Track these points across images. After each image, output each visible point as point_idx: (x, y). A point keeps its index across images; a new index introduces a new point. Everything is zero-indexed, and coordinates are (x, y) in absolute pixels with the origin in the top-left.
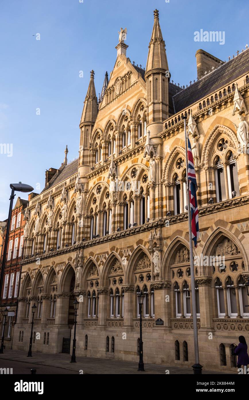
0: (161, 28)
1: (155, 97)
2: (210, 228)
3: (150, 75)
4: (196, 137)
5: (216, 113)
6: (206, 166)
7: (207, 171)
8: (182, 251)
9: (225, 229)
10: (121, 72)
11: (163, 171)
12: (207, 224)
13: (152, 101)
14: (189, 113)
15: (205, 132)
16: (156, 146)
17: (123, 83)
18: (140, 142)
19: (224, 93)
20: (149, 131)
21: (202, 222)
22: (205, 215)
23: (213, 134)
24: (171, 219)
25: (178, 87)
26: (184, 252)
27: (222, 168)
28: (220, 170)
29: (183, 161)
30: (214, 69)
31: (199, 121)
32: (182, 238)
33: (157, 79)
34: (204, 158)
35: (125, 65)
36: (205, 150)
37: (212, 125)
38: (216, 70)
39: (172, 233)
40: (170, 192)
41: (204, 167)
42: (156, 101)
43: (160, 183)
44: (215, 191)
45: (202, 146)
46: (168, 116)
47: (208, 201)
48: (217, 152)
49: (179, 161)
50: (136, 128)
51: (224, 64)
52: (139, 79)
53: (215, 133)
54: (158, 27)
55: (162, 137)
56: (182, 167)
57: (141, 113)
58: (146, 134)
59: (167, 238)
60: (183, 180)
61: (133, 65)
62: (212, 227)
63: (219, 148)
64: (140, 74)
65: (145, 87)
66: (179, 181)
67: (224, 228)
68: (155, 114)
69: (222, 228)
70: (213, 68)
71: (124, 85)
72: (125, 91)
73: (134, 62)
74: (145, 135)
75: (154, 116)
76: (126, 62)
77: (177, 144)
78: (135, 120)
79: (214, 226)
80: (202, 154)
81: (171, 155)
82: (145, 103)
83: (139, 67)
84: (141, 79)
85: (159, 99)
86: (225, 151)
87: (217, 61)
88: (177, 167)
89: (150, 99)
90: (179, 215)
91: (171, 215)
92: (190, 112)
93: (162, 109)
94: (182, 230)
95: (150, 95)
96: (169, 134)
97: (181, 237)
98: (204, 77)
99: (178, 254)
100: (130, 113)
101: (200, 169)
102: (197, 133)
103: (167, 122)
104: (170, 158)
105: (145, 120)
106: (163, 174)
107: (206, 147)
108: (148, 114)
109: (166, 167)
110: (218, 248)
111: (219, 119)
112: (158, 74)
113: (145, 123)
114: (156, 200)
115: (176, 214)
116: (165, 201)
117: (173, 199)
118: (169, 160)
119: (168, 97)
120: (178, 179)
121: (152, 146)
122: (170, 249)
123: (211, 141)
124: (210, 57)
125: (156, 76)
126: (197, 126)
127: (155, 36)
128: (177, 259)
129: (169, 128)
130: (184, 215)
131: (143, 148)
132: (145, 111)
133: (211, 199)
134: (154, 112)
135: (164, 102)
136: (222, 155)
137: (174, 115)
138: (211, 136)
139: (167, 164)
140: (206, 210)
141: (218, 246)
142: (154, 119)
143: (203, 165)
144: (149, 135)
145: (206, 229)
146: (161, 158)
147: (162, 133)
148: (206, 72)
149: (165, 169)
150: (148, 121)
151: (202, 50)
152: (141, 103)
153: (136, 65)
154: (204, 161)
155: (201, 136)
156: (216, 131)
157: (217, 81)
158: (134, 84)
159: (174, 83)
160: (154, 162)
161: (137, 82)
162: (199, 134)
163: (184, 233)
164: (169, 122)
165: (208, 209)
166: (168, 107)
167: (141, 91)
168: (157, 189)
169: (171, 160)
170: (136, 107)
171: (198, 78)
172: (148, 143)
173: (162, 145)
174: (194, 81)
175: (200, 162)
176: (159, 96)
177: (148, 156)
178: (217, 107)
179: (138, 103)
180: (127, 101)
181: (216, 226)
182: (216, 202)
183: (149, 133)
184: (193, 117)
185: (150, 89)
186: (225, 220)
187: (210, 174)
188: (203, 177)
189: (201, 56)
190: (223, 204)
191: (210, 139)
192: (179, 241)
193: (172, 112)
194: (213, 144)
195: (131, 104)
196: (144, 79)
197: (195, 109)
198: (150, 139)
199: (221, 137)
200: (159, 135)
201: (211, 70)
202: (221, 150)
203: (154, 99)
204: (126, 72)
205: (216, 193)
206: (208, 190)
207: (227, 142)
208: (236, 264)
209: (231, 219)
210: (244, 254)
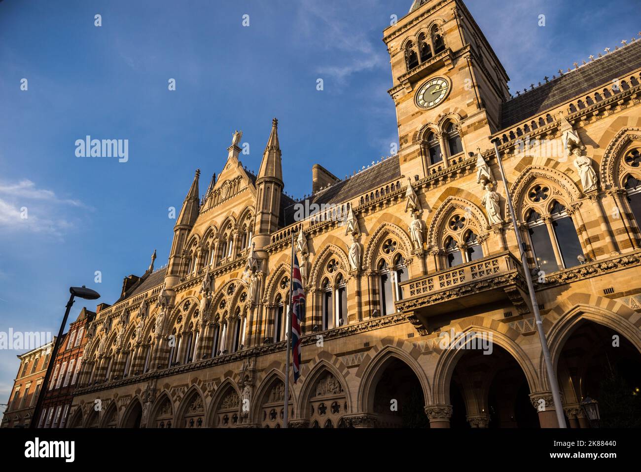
0: (278, 136)
1: (265, 206)
2: (312, 361)
3: (262, 183)
4: (305, 255)
5: (328, 230)
6: (314, 288)
7: (314, 294)
8: (278, 387)
9: (329, 363)
10: (230, 175)
11: (266, 290)
12: (309, 355)
13: (261, 210)
14: (300, 228)
15: (316, 250)
16: (260, 261)
17: (231, 188)
18: (242, 254)
20: (254, 243)
21: (305, 352)
22: (308, 345)
23: (323, 253)
24: (269, 347)
25: (292, 199)
26: (281, 388)
27: (330, 292)
28: (328, 294)
29: (289, 280)
30: (330, 186)
31: (310, 238)
32: (280, 371)
33: (269, 188)
34: (312, 279)
35: (235, 168)
36: (314, 269)
37: (324, 243)
38: (332, 186)
39: (268, 364)
40: (270, 315)
41: (311, 289)
42: (265, 211)
43: (260, 303)
44: (322, 317)
45: (311, 265)
46: (277, 228)
47: (312, 328)
48: (327, 274)
49: (284, 280)
50: (240, 237)
51: (340, 182)
52: (250, 185)
53: (326, 252)
54: (275, 135)
55: (268, 251)
56: (287, 287)
57: (247, 222)
59: (262, 370)
60: (287, 303)
61: (245, 170)
62: (314, 360)
63: (329, 269)
64: (251, 180)
65: (254, 194)
66: (282, 302)
67: (327, 361)
68: (263, 224)
69: (326, 361)
70: (329, 184)
71: (232, 189)
72: (232, 196)
73: (246, 167)
74: (249, 247)
75: (261, 226)
76: (237, 166)
77: (284, 261)
78: (240, 229)
79: (317, 358)
80: (311, 275)
81: (276, 272)
82: (253, 212)
83: (252, 173)
84: (251, 185)
85: (269, 210)
86: (334, 273)
87: (334, 178)
88: (281, 287)
89: (259, 207)
90: (279, 343)
91: (269, 343)
92: (301, 227)
93: (271, 221)
94: (280, 361)
95: (260, 204)
96: (276, 249)
97: (278, 370)
98: (319, 192)
99: (272, 390)
100: (235, 220)
101: (307, 291)
102: (307, 251)
103: (276, 235)
104: (274, 275)
105: (251, 230)
106: (265, 293)
107: (316, 266)
108: (255, 223)
109: (269, 285)
110: (320, 385)
111: (330, 238)
112: (271, 182)
113: (251, 233)
114: (254, 323)
115: (275, 342)
116: (264, 325)
117: (274, 323)
118: (273, 277)
119: (278, 208)
120: (282, 300)
121: (256, 260)
122: (264, 384)
123: (321, 261)
124: (327, 174)
125: (268, 185)
126: (307, 243)
127: (272, 143)
128: (272, 396)
129: (276, 242)
130: (285, 343)
131: (245, 262)
132: (252, 221)
133: (316, 326)
134: (262, 222)
135: (274, 213)
136: (331, 276)
137: (284, 228)
138: (322, 255)
139: (270, 282)
140: (310, 338)
141: (319, 382)
142: (261, 231)
143: (311, 286)
144: (254, 247)
145: (308, 361)
146: (265, 275)
147: (268, 246)
148: (322, 188)
149: (268, 288)
150: (254, 232)
151: (318, 165)
152: (249, 211)
153: (248, 170)
154: (312, 282)
155: (311, 254)
156: (328, 250)
157: (332, 198)
158: (244, 189)
159: (287, 195)
160: (256, 278)
161: (247, 188)
162: (309, 252)
163: (282, 365)
164: (278, 235)
165: (312, 338)
166: (278, 219)
167: (251, 198)
168: (256, 310)
169: (275, 277)
170: (243, 215)
171: (313, 193)
172: (251, 256)
173: (267, 260)
174: (308, 195)
175: (308, 283)
176: (270, 206)
177: (249, 272)
178: (330, 225)
179: (246, 211)
180: (234, 207)
181: (320, 358)
182: (321, 330)
183: (254, 244)
184: (304, 233)
185: (260, 197)
186: (330, 352)
187: (317, 298)
188: (310, 301)
189: (318, 171)
190: (329, 333)
191: (320, 258)
192: (275, 375)
193: (281, 225)
194: (323, 265)
195: (237, 211)
196: (255, 186)
197: (306, 224)
198: (254, 252)
199: (332, 257)
200: (264, 248)
201: (327, 187)
202: (331, 271)
203: (263, 208)
204: (236, 176)
205: (322, 320)
206: (314, 315)
207: (337, 263)
208: (338, 404)
209: (336, 351)
210: (348, 393)
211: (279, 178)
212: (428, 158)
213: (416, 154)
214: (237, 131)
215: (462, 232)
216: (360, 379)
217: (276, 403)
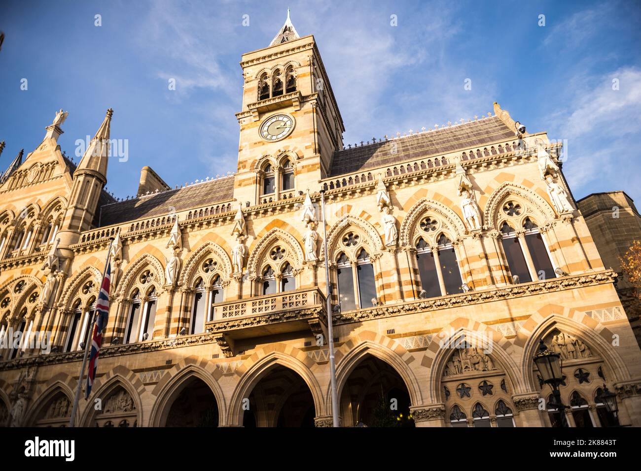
0: (110, 129)
1: (81, 200)
2: (105, 375)
3: (82, 174)
4: (118, 261)
5: (148, 239)
6: (121, 298)
7: (120, 304)
8: (59, 401)
9: (125, 378)
10: (44, 157)
11: (63, 293)
12: (103, 369)
13: (74, 204)
14: (117, 231)
15: (130, 258)
16: (63, 260)
17: (42, 172)
18: (42, 249)
19: (163, 221)
20: (59, 239)
21: (101, 365)
22: (104, 358)
23: (139, 262)
24: (57, 356)
25: (112, 197)
26: (63, 403)
27: (139, 303)
28: (136, 306)
29: (94, 285)
30: (158, 192)
31: (126, 244)
32: (65, 384)
33: (88, 181)
34: (121, 288)
35: (52, 151)
36: (125, 278)
37: (141, 252)
38: (159, 193)
39: (52, 376)
40: (64, 321)
41: (118, 298)
42: (79, 206)
43: (54, 307)
44: (124, 329)
45: (122, 273)
46: (90, 227)
47: (112, 340)
48: (138, 284)
49: (88, 285)
50: (43, 230)
51: (170, 191)
52: (66, 173)
53: (141, 262)
54: (107, 127)
55: (74, 251)
56: (90, 292)
57: (55, 214)
58: (53, 241)
59: (43, 382)
60: (86, 309)
61: (63, 155)
62: (108, 374)
63: (142, 280)
64: (69, 169)
65: (69, 185)
66: (81, 309)
67: (123, 377)
68: (74, 221)
69: (121, 376)
70: (157, 190)
71: (43, 174)
72: (41, 182)
73: (65, 152)
74: (51, 242)
75: (71, 222)
76: (55, 149)
77: (92, 264)
78: (43, 219)
79: (111, 373)
80: (120, 283)
81: (80, 275)
82: (64, 204)
83: (70, 160)
84: (68, 174)
85: (85, 206)
86: (147, 285)
87: (164, 184)
88: (83, 291)
89: (73, 201)
90: (69, 353)
91: (57, 352)
92: (119, 231)
93: (84, 218)
94: (68, 373)
95: (74, 197)
96: (85, 250)
97: (63, 383)
98: (144, 196)
99: (52, 405)
100: (40, 209)
101: (113, 299)
102: (120, 257)
103: (87, 235)
104: (77, 277)
105: (58, 223)
106: (62, 296)
107: (127, 275)
108: (64, 218)
109: (69, 288)
110: (110, 401)
111: (150, 248)
112: (92, 176)
113: (57, 227)
114: (42, 328)
115: (65, 351)
116: (55, 331)
117: (67, 331)
118: (75, 280)
119: (96, 205)
120: (80, 306)
121: (57, 258)
122: (42, 397)
123: (134, 270)
124: (157, 178)
125: (88, 178)
126: (122, 249)
127: (101, 135)
128: (50, 411)
129: (86, 242)
130: (76, 354)
131: (43, 258)
132: (61, 214)
133: (116, 338)
134: (73, 217)
135: (90, 210)
136: (143, 288)
137: (98, 229)
138: (136, 264)
139: (71, 285)
140: (107, 351)
141: (110, 398)
142: (70, 227)
143: (118, 295)
144: (58, 243)
145: (101, 375)
146: (65, 277)
147: (76, 245)
148: (148, 192)
149: (67, 291)
150: (62, 227)
151: (149, 168)
152: (59, 202)
153: (66, 156)
154: (120, 290)
155: (125, 261)
156: (144, 259)
157: (158, 205)
158: (57, 177)
159: (107, 191)
160: (54, 278)
161: (62, 176)
162: (123, 259)
163: (69, 378)
164: (89, 235)
165: (110, 351)
166: (93, 216)
167: (64, 188)
168: (48, 313)
169: (78, 281)
170: (51, 205)
171: (137, 195)
172: (53, 254)
173: (71, 260)
174: (132, 197)
175: (115, 292)
176: (86, 201)
177: (48, 270)
178: (151, 234)
179: (56, 201)
180: (41, 194)
181: (115, 372)
182: (122, 343)
183: (59, 241)
184: (121, 238)
185: (77, 190)
186: (127, 367)
187: (123, 308)
188: (114, 311)
189: (148, 174)
190: (130, 347)
191: (134, 267)
192: (59, 388)
193: (96, 224)
194: (136, 274)
195: (45, 199)
196: (72, 176)
197: (125, 229)
198: (58, 249)
199: (147, 268)
200: (71, 247)
201: (154, 192)
202: (144, 282)
203: (77, 202)
204: (51, 161)
205: (124, 332)
206: (116, 326)
207: (152, 275)
208: (127, 422)
209: (135, 366)
210: (140, 410)
211: (103, 174)
212: (262, 188)
213: (252, 181)
214: (62, 111)
215: (280, 262)
216: (156, 397)
217: (54, 419)
